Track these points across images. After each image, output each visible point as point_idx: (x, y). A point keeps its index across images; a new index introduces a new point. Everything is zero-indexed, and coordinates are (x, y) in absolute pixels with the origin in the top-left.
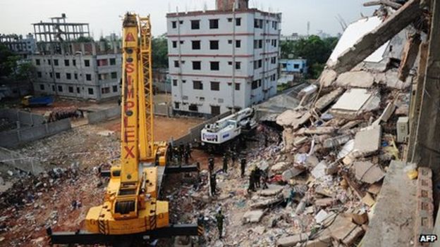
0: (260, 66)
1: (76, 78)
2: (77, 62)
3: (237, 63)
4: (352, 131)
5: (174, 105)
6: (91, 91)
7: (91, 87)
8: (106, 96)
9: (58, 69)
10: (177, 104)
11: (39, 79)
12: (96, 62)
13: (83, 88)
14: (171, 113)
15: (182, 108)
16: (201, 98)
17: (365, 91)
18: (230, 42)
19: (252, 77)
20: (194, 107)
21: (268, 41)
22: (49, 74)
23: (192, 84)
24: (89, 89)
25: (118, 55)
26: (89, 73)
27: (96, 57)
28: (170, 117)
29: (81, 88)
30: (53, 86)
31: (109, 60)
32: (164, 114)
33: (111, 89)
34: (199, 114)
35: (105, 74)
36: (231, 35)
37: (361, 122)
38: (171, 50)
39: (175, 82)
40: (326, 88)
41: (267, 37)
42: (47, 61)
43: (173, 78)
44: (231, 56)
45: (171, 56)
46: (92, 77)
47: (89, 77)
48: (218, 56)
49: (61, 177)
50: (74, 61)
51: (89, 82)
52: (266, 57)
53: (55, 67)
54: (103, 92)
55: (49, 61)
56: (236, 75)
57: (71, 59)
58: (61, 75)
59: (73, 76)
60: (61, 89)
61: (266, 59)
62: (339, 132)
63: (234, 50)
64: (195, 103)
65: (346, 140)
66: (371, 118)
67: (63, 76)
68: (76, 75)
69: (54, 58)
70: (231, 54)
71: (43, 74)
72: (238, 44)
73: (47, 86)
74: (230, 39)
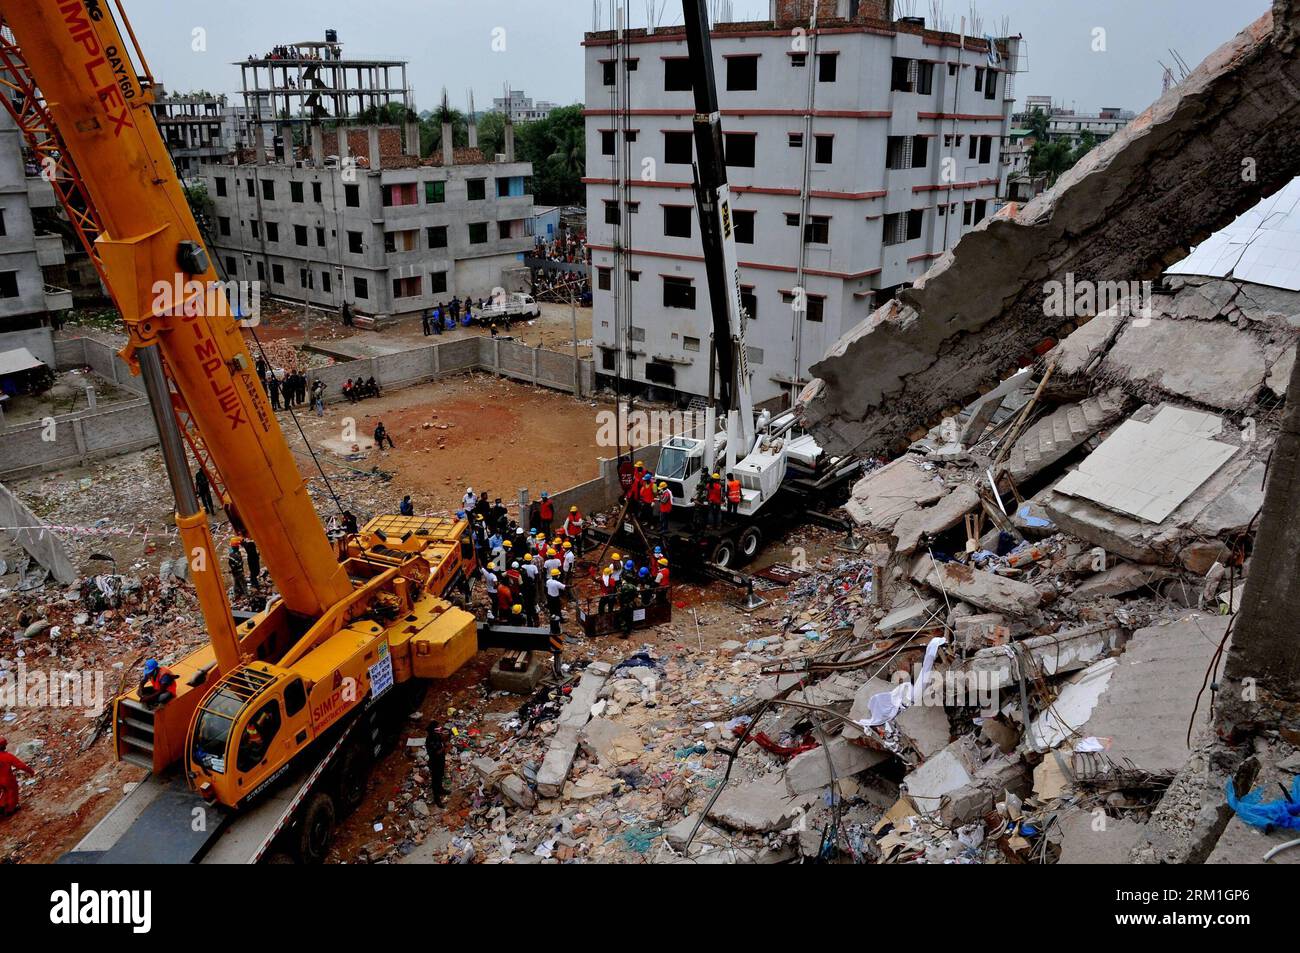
0: (914, 232)
1: (321, 242)
2: (324, 190)
3: (816, 219)
4: (1123, 615)
5: (599, 358)
6: (361, 289)
7: (361, 275)
8: (406, 304)
9: (275, 210)
10: (609, 356)
11: (223, 238)
12: (378, 193)
13: (340, 277)
14: (587, 382)
15: (623, 369)
16: (688, 340)
17: (1216, 422)
18: (796, 140)
19: (874, 275)
20: (662, 370)
21: (953, 140)
22: (248, 228)
23: (659, 288)
24: (357, 280)
25: (454, 172)
26: (356, 228)
27: (378, 176)
28: (583, 398)
29: (334, 278)
30: (260, 265)
31: (421, 187)
32: (564, 386)
33: (426, 284)
34: (679, 393)
35: (409, 235)
36: (799, 114)
37: (1168, 581)
38: (597, 164)
39: (605, 273)
40: (1065, 378)
41: (947, 128)
42: (244, 185)
43: (599, 259)
44: (797, 194)
45: (595, 182)
46: (366, 240)
47: (355, 241)
48: (749, 190)
49: (118, 606)
50: (317, 187)
51: (357, 259)
52: (941, 199)
53: (265, 203)
54: (398, 294)
55: (250, 183)
56: (813, 266)
57: (307, 179)
58: (282, 231)
59: (312, 236)
60: (279, 276)
61: (942, 210)
62: (1065, 606)
63: (807, 172)
64: (665, 356)
65: (1087, 652)
66: (1217, 568)
67: (286, 233)
68: (321, 232)
69: (262, 175)
70: (798, 186)
71: (234, 225)
72: (824, 149)
73: (245, 262)
74: (796, 130)
